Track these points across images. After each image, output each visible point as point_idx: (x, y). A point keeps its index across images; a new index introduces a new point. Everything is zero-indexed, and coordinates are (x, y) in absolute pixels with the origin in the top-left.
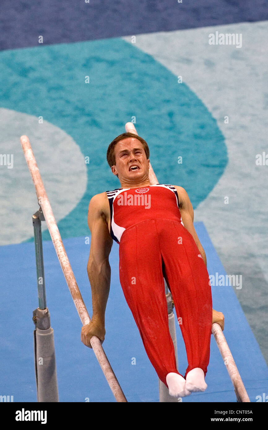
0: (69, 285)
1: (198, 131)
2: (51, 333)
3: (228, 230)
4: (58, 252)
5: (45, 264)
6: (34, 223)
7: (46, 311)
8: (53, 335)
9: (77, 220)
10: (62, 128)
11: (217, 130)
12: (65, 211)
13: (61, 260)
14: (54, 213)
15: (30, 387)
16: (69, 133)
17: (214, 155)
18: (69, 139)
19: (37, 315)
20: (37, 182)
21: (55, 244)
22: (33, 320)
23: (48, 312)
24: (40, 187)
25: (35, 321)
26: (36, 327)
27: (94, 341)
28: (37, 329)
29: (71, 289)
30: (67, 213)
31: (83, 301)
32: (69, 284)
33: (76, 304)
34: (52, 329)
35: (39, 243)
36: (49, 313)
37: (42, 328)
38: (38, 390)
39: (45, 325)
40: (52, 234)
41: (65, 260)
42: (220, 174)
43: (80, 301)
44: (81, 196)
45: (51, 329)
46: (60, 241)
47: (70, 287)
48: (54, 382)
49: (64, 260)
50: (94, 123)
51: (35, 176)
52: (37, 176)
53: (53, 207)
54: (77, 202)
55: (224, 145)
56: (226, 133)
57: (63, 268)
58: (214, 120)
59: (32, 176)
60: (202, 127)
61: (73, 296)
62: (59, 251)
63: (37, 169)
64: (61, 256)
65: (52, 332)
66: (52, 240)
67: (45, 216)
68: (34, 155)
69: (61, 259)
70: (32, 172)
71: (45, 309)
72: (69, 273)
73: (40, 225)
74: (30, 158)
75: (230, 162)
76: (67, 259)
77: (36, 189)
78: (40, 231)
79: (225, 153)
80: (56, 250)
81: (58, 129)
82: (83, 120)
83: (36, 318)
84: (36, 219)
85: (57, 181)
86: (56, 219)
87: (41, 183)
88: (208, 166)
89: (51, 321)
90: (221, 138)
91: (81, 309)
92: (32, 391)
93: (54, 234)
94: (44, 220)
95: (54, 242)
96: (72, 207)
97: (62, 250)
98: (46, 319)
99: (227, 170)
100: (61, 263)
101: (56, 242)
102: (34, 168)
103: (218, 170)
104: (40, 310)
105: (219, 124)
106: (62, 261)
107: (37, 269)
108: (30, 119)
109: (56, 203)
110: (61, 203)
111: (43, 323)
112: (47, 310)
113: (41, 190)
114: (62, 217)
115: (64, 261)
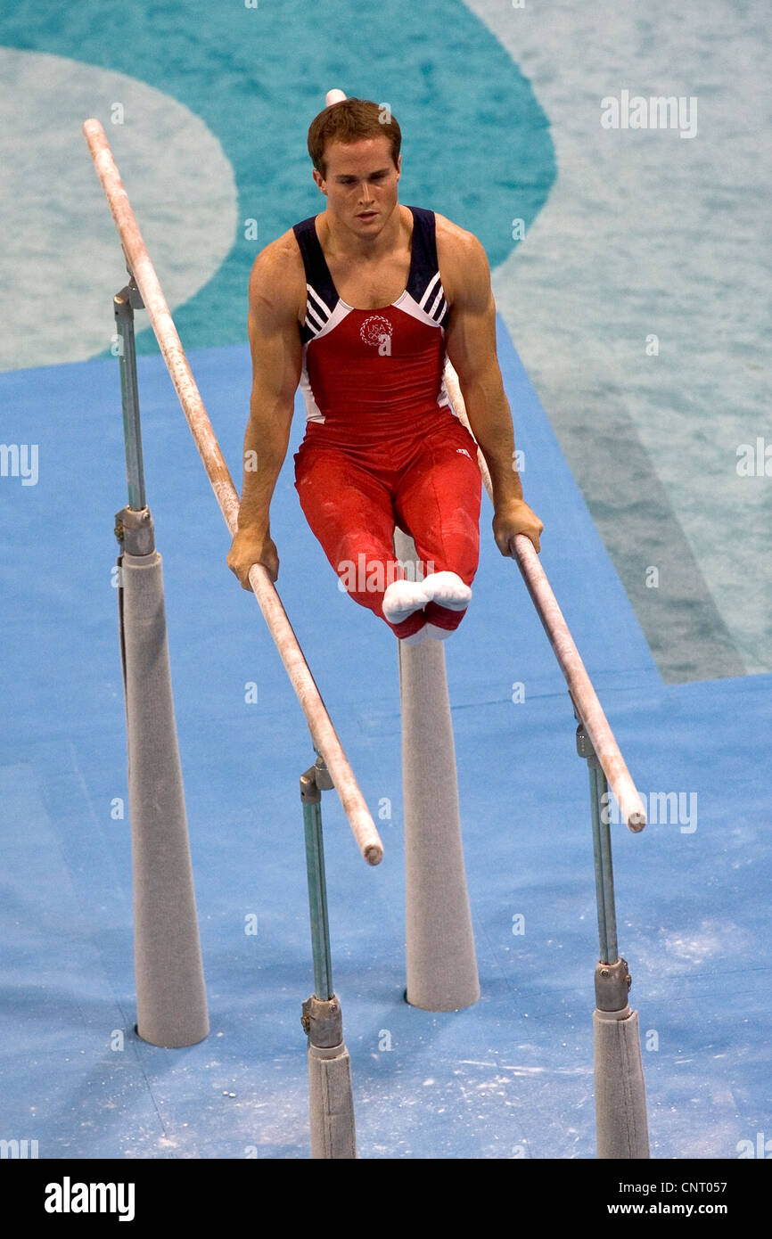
0: (201, 450)
1: (490, 106)
2: (157, 563)
3: (556, 331)
4: (175, 377)
5: (143, 407)
6: (116, 313)
7: (144, 513)
8: (162, 568)
9: (216, 307)
10: (181, 99)
11: (533, 102)
12: (189, 286)
13: (182, 394)
14: (167, 292)
15: (109, 685)
16: (197, 110)
17: (525, 161)
18: (198, 123)
19: (124, 523)
20: (123, 221)
21: (168, 358)
22: (116, 533)
23: (149, 516)
24: (130, 232)
25: (121, 537)
26: (122, 550)
27: (258, 574)
28: (125, 554)
29: (206, 459)
30: (192, 292)
31: (233, 486)
32: (200, 447)
33: (218, 493)
34: (158, 554)
35: (129, 360)
36: (151, 519)
37: (135, 552)
38: (126, 693)
39: (142, 544)
40: (160, 335)
41: (193, 394)
42: (539, 204)
43: (227, 485)
44: (223, 255)
45: (155, 555)
46: (179, 351)
47: (203, 454)
48: (163, 673)
49: (190, 393)
50: (254, 88)
51: (118, 208)
52: (123, 209)
53: (161, 279)
54: (216, 266)
55: (548, 137)
56: (552, 111)
57: (188, 411)
58: (526, 82)
59: (113, 210)
60: (499, 97)
61: (210, 473)
62: (178, 373)
63: (123, 192)
64: (182, 386)
65: (159, 561)
66: (160, 351)
67: (145, 295)
68: (116, 160)
69: (182, 391)
70: (112, 199)
71: (143, 509)
72: (202, 423)
73: (131, 317)
74: (107, 169)
75: (562, 175)
76: (197, 391)
77: (122, 236)
78: (131, 333)
79: (551, 156)
80: (171, 372)
81: (171, 102)
82: (227, 81)
83: (122, 528)
84: (123, 304)
85: (171, 220)
86: (169, 305)
87: (133, 224)
88: (511, 185)
89: (156, 535)
90: (541, 123)
91: (228, 503)
92: (115, 695)
93: (165, 336)
94: (141, 306)
95: (166, 355)
96: (204, 277)
97: (184, 371)
98: (145, 531)
99: (554, 194)
100: (183, 400)
101: (170, 355)
102: (117, 192)
103: (534, 196)
104: (129, 511)
105: (537, 91)
106: (185, 397)
107: (125, 417)
108: (108, 78)
109: (169, 269)
110: (177, 268)
111: (138, 541)
112: (148, 511)
113: (134, 239)
114: (182, 301)
115: (189, 396)
